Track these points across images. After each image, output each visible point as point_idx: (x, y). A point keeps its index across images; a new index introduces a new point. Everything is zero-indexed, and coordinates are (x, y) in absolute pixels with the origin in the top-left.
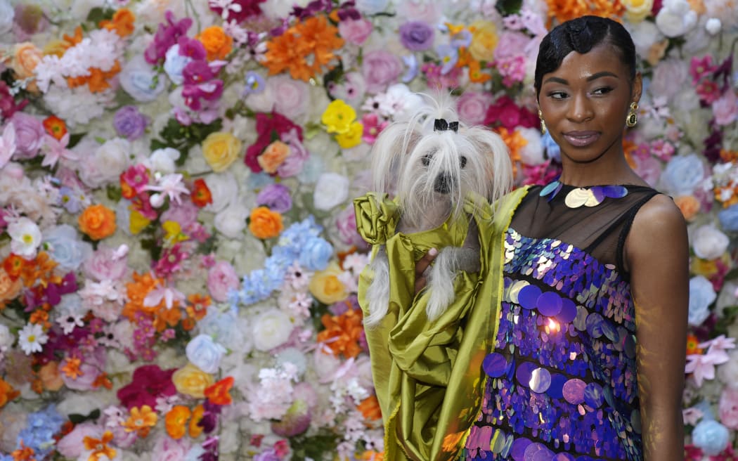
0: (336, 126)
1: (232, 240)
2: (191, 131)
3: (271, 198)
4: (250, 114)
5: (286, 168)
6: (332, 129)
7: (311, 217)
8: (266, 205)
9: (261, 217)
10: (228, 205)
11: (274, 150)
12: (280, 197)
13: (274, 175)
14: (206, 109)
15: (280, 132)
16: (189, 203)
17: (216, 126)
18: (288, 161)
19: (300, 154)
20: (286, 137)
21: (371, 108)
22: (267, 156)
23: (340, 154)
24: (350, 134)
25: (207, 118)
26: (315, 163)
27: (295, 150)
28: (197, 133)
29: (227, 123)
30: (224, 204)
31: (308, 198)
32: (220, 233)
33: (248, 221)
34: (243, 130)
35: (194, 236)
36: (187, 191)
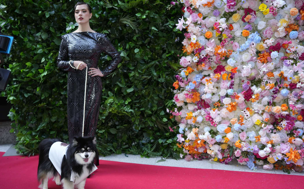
0: (262, 10)
1: (238, 37)
2: (229, 14)
3: (247, 28)
4: (243, 9)
5: (251, 21)
6: (261, 10)
7: (257, 31)
8: (246, 29)
9: (245, 32)
10: (237, 30)
11: (248, 16)
12: (249, 27)
13: (248, 22)
14: (232, 8)
15: (250, 12)
16: (228, 30)
17: (235, 12)
18: (251, 19)
19: (254, 17)
20: (251, 13)
21: (272, 5)
22: (246, 18)
23: (264, 17)
24: (266, 11)
25: (232, 10)
26: (258, 19)
27: (253, 16)
28: (230, 14)
29: (238, 11)
31: (256, 27)
32: (236, 36)
33: (242, 33)
34: (242, 12)
35: (229, 37)
36: (227, 27)
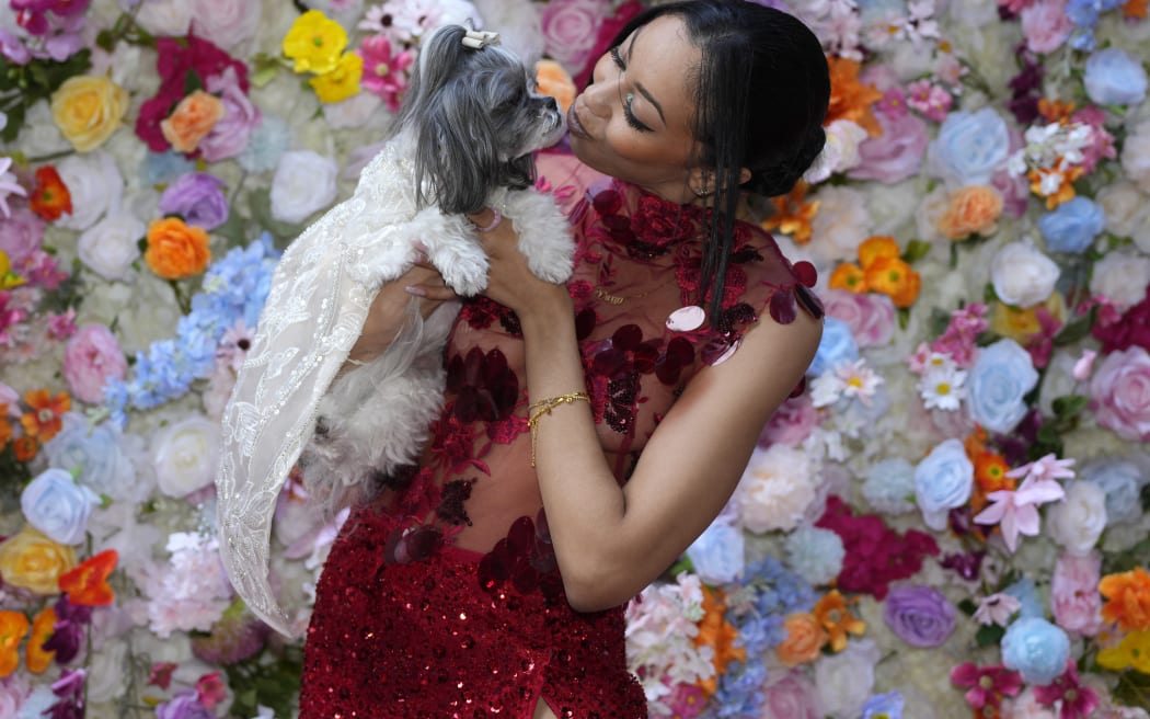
0: (310, 60)
1: (112, 283)
2: (29, 76)
3: (189, 200)
4: (146, 41)
5: (216, 142)
6: (302, 65)
7: (266, 235)
8: (178, 215)
9: (169, 238)
10: (103, 216)
11: (193, 109)
12: (206, 199)
13: (193, 156)
14: (59, 33)
15: (204, 74)
16: (26, 214)
17: (79, 64)
18: (219, 129)
19: (242, 115)
20: (215, 83)
21: (377, 26)
22: (179, 119)
23: (319, 113)
24: (339, 75)
25: (60, 50)
26: (273, 132)
27: (234, 108)
28: (41, 78)
29: (99, 58)
30: (96, 215)
31: (260, 200)
32: (89, 271)
33: (143, 245)
34: (131, 68)
35: (34, 279)
36: (21, 191)
